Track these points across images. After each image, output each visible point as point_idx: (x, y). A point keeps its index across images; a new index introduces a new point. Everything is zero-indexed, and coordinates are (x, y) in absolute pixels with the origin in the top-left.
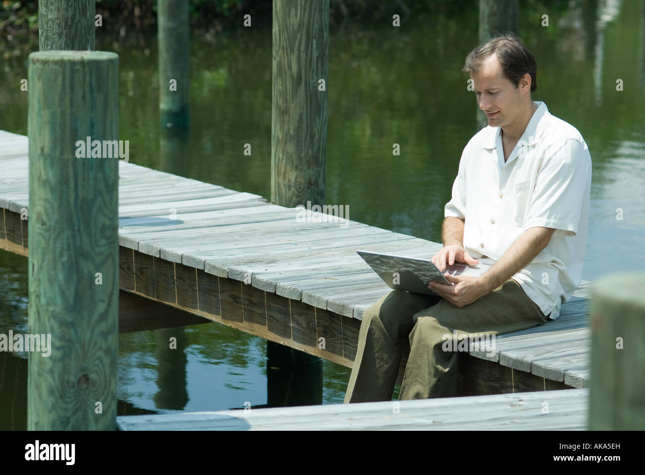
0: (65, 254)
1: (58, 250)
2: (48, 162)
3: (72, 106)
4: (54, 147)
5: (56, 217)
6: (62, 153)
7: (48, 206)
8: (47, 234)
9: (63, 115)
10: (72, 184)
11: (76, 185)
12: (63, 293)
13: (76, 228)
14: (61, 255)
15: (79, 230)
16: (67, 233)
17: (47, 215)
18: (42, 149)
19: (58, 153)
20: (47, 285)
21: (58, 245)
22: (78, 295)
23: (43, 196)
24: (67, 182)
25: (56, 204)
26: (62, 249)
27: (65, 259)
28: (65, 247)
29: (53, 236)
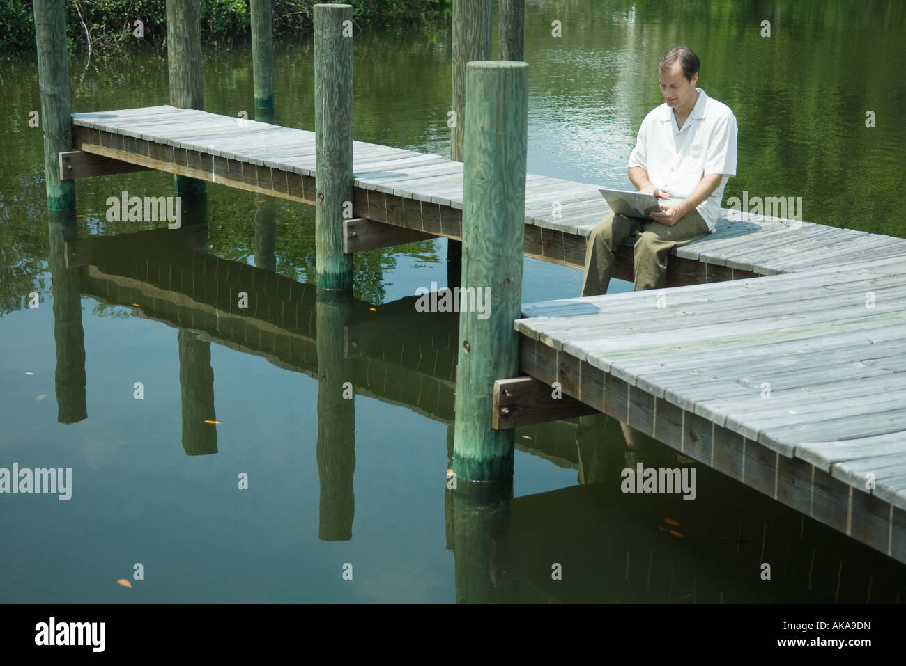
0: (498, 198)
1: (493, 196)
2: (487, 137)
3: (504, 99)
4: (491, 127)
5: (492, 174)
6: (497, 131)
7: (486, 166)
8: (485, 185)
9: (498, 105)
10: (503, 152)
11: (506, 152)
12: (496, 225)
13: (505, 181)
14: (495, 199)
15: (507, 182)
16: (499, 184)
17: (485, 173)
18: (483, 128)
19: (494, 131)
20: (484, 220)
21: (493, 192)
22: (505, 225)
23: (483, 160)
24: (500, 152)
25: (492, 165)
26: (496, 195)
27: (497, 202)
28: (498, 194)
29: (489, 187)
